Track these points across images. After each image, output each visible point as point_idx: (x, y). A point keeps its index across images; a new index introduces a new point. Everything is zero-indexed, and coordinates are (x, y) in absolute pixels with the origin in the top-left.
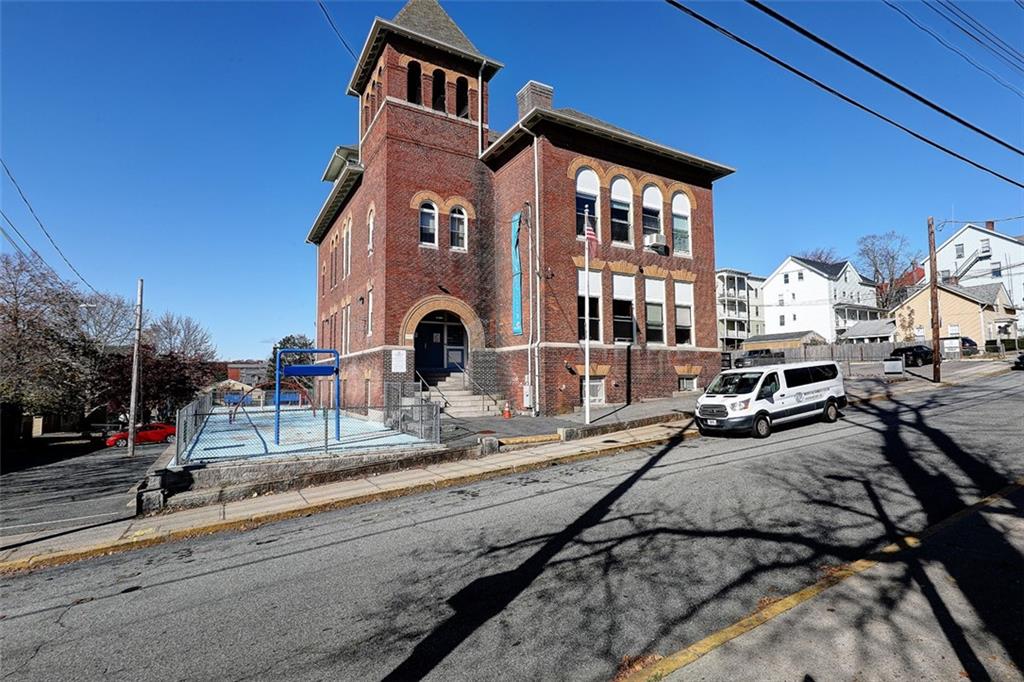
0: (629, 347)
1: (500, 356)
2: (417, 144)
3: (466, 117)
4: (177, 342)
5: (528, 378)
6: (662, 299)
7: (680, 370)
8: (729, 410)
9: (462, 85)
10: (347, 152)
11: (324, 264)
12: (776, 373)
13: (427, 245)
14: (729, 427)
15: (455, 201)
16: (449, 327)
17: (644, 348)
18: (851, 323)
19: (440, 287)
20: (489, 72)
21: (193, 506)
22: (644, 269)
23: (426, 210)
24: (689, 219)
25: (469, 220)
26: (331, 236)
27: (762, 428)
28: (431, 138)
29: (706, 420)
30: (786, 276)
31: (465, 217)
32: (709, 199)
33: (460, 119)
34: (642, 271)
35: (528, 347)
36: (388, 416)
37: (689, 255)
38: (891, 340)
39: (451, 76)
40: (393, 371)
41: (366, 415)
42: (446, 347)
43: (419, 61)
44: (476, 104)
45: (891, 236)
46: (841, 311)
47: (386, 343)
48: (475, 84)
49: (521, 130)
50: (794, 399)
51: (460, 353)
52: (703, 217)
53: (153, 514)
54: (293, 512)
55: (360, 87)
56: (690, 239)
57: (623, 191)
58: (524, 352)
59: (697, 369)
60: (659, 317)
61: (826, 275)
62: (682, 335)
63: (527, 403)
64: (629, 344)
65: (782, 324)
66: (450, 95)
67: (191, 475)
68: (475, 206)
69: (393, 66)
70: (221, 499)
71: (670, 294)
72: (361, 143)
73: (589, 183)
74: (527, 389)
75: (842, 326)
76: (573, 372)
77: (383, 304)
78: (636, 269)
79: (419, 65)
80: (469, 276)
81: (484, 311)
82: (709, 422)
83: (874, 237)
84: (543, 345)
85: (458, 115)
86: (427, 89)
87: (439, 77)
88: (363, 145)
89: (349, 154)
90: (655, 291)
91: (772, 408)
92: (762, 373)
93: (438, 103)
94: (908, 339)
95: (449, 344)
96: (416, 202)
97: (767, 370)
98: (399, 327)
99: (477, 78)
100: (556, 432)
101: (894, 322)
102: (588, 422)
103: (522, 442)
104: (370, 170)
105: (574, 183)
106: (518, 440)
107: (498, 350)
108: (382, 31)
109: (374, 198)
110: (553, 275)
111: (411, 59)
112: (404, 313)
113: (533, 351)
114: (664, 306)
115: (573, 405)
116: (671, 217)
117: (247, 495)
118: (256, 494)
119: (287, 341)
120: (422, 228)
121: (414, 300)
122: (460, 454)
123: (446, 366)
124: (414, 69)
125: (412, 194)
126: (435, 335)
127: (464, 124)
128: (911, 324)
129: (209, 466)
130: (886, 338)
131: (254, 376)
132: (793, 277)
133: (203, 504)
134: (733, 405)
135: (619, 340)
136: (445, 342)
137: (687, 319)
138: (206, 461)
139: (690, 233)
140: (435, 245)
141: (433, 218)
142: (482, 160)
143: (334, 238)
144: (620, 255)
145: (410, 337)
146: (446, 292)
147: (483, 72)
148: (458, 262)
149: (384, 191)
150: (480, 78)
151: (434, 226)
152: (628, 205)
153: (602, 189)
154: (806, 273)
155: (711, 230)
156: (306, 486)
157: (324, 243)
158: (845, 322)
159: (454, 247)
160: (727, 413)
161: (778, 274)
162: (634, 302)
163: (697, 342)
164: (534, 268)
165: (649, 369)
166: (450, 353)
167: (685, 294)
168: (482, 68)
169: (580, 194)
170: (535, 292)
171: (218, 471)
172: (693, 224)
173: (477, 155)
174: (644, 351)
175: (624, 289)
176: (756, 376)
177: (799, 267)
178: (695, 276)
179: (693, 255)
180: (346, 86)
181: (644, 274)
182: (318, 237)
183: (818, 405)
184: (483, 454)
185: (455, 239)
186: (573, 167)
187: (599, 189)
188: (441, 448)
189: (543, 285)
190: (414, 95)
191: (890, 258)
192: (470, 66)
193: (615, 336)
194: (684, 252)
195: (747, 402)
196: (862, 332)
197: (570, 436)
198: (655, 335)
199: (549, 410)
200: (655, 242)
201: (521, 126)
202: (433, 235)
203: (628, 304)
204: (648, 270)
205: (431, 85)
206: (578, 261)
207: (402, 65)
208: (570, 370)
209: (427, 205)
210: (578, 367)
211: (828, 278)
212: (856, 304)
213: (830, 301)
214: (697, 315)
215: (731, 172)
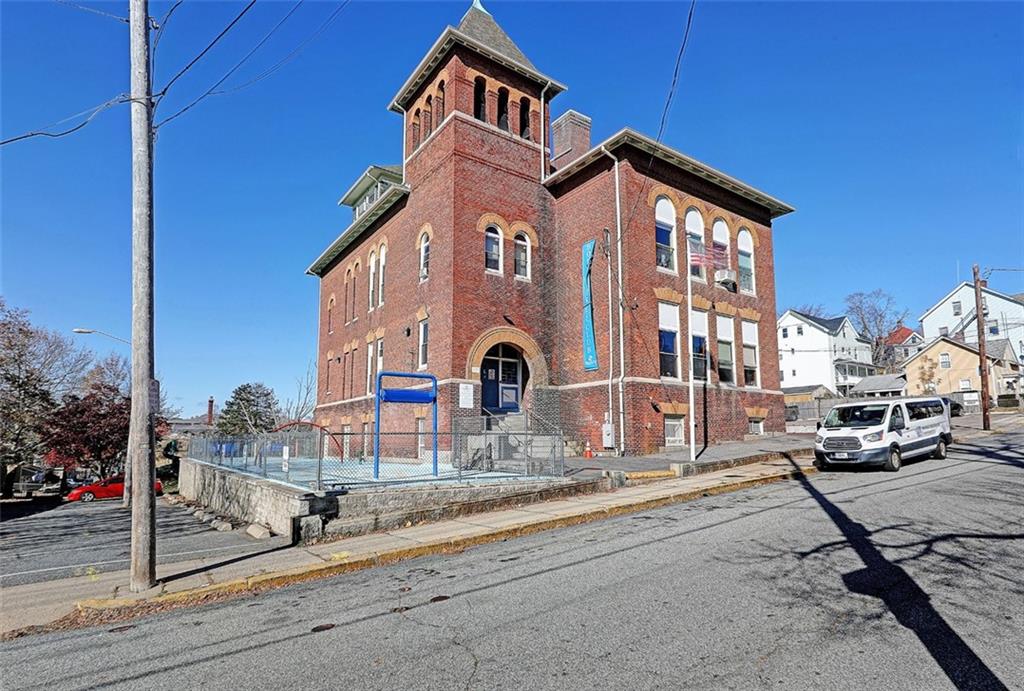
0: (705, 385)
1: (565, 393)
2: (483, 162)
3: (528, 139)
5: (608, 416)
6: (731, 338)
7: (750, 412)
8: (861, 440)
9: (525, 104)
10: (382, 172)
11: (333, 296)
12: (900, 406)
13: (490, 271)
14: (863, 459)
15: (519, 226)
16: (503, 362)
17: (718, 386)
18: (853, 380)
19: (505, 317)
20: (552, 92)
21: (350, 534)
22: (716, 305)
23: (490, 234)
24: (752, 256)
25: (532, 247)
26: (348, 264)
27: (896, 463)
28: (496, 159)
29: (834, 454)
30: (785, 331)
31: (528, 244)
32: (769, 238)
33: (524, 140)
34: (714, 307)
35: (608, 382)
36: (456, 456)
37: (753, 293)
38: (903, 394)
39: (515, 95)
42: (501, 385)
43: (485, 76)
44: (537, 126)
45: (878, 294)
46: (841, 367)
47: (454, 376)
48: (536, 105)
49: (600, 153)
50: (916, 433)
51: (514, 391)
52: (764, 255)
53: (314, 541)
55: (408, 104)
56: (753, 277)
57: (695, 223)
58: (603, 390)
59: (764, 412)
60: (729, 357)
61: (827, 330)
62: (749, 375)
63: (608, 442)
64: (703, 382)
66: (513, 114)
67: (337, 501)
68: (538, 233)
69: (460, 79)
70: (376, 527)
71: (738, 333)
72: (405, 162)
73: (666, 212)
74: (607, 428)
75: (842, 382)
76: (658, 411)
77: (450, 332)
78: (709, 305)
79: (485, 80)
80: (534, 307)
81: (546, 347)
82: (837, 456)
83: (861, 295)
84: (629, 379)
85: (521, 135)
86: (491, 106)
87: (503, 95)
88: (408, 165)
89: (381, 174)
90: (725, 329)
91: (903, 440)
92: (888, 405)
93: (502, 122)
94: (927, 392)
95: (504, 381)
96: (482, 225)
97: (892, 403)
98: (466, 358)
99: (539, 99)
100: (668, 469)
101: (904, 377)
102: (693, 459)
103: (643, 477)
104: (422, 191)
105: (654, 212)
106: (640, 475)
107: (560, 388)
108: (451, 41)
109: (430, 219)
110: (637, 306)
111: (478, 74)
112: (471, 344)
113: (615, 387)
114: (733, 345)
115: (658, 445)
116: (737, 253)
117: (401, 523)
118: (409, 523)
119: (243, 389)
120: (486, 254)
121: (480, 330)
122: (592, 487)
123: (500, 406)
124: (480, 85)
125: (478, 216)
126: (491, 371)
127: (527, 147)
128: (932, 376)
129: (350, 492)
130: (899, 393)
132: (792, 332)
133: (359, 533)
134: (865, 437)
136: (500, 379)
137: (754, 360)
138: (347, 487)
139: (753, 271)
140: (501, 272)
141: (497, 243)
142: (544, 185)
143: (351, 266)
144: (694, 290)
145: (477, 370)
146: (511, 323)
147: (545, 94)
148: (523, 290)
149: (449, 211)
150: (542, 99)
151: (499, 252)
152: (699, 238)
153: (678, 219)
154: (806, 328)
155: (771, 269)
157: (331, 274)
158: (846, 378)
159: (518, 276)
160: (861, 446)
162: (707, 339)
163: (762, 383)
164: (615, 298)
165: (724, 409)
166: (505, 391)
167: (751, 333)
168: (546, 89)
169: (661, 224)
170: (616, 324)
171: (366, 497)
172: (755, 262)
173: (540, 179)
174: (719, 389)
175: (698, 324)
176: (882, 408)
177: (800, 322)
178: (759, 315)
179: (757, 294)
180: (393, 98)
181: (717, 310)
182: (323, 271)
183: (933, 441)
184: (613, 490)
185: (516, 267)
186: (653, 195)
187: (674, 220)
188: (566, 481)
189: (628, 317)
190: (479, 113)
191: (878, 316)
192: (534, 86)
194: (750, 291)
195: (880, 434)
196: (870, 387)
197: (687, 472)
198: (725, 376)
199: (633, 450)
200: (726, 277)
201: (603, 148)
202: (497, 262)
203: (703, 340)
204: (720, 306)
205: (496, 103)
206: (659, 292)
207: (469, 79)
208: (655, 407)
209: (492, 230)
210: (662, 404)
211: (828, 333)
212: (854, 360)
213: (831, 357)
214: (762, 356)
215: (792, 211)
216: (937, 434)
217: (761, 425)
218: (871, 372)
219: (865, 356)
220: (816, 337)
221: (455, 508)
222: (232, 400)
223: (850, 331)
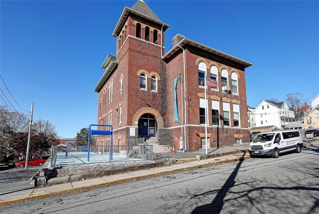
0: (218, 127)
1: (169, 130)
2: (139, 52)
3: (157, 43)
4: (43, 130)
5: (181, 138)
6: (229, 110)
7: (236, 136)
8: (263, 147)
9: (155, 32)
10: (112, 57)
11: (101, 99)
12: (279, 134)
13: (142, 89)
14: (263, 154)
15: (152, 74)
16: (149, 120)
17: (223, 127)
18: (286, 123)
19: (148, 105)
20: (165, 28)
21: (58, 183)
22: (222, 98)
23: (142, 76)
24: (237, 81)
25: (158, 80)
26: (104, 88)
27: (277, 154)
28: (144, 51)
29: (254, 151)
30: (263, 107)
31: (157, 79)
32: (244, 74)
33: (155, 44)
34: (221, 99)
35: (181, 126)
36: (128, 152)
37: (238, 94)
38: (303, 128)
39: (152, 29)
40: (130, 135)
41: (119, 153)
42: (149, 128)
43: (140, 23)
44: (160, 39)
45: (297, 93)
46: (282, 119)
47: (128, 125)
48: (160, 32)
49: (178, 47)
50: (286, 144)
51: (154, 130)
52: (242, 81)
53: (42, 186)
54: (101, 185)
55: (118, 33)
56: (238, 89)
57: (214, 70)
58: (180, 129)
59: (241, 136)
60: (227, 116)
61: (277, 107)
62: (236, 123)
63: (181, 147)
64: (218, 126)
65: (262, 123)
66: (151, 35)
67: (56, 171)
68: (160, 75)
69: (131, 24)
70: (69, 181)
71: (232, 108)
72: (117, 53)
73: (203, 67)
74: (181, 142)
75: (283, 124)
76: (198, 136)
77: (127, 110)
78: (220, 98)
79: (140, 24)
80: (158, 101)
81: (163, 114)
82: (255, 152)
83: (291, 94)
84: (188, 125)
85: (154, 43)
86: (143, 33)
87: (147, 29)
88: (118, 54)
89: (112, 58)
90: (226, 107)
91: (279, 147)
92: (275, 134)
93: (147, 38)
94: (310, 128)
95: (150, 126)
96: (139, 73)
98: (132, 119)
99: (161, 30)
100: (196, 157)
101: (303, 122)
102: (207, 153)
103: (184, 160)
104: (121, 62)
105: (198, 66)
106: (183, 159)
107: (168, 128)
108: (127, 12)
109: (123, 72)
110: (191, 100)
111: (138, 22)
112: (134, 114)
113: (183, 128)
114: (229, 112)
115: (199, 148)
116: (231, 80)
117: (80, 179)
118: (83, 179)
119: (83, 129)
120: (141, 83)
121: (138, 109)
122: (162, 164)
123: (148, 135)
124: (138, 26)
125: (137, 70)
126: (145, 123)
127: (156, 46)
128: (311, 122)
129: (63, 168)
130: (301, 128)
131: (70, 143)
132: (265, 107)
133: (62, 183)
134: (265, 145)
135: (214, 124)
136: (148, 126)
137: (237, 117)
138: (63, 166)
139: (238, 87)
140: (146, 89)
141: (145, 79)
142: (162, 59)
143: (105, 89)
144: (214, 93)
145: (137, 123)
146: (150, 106)
147: (163, 28)
148: (154, 95)
149: (127, 69)
150: (162, 30)
151: (145, 82)
152: (216, 76)
154: (270, 106)
155: (245, 86)
156: (103, 176)
157: (101, 92)
158: (284, 123)
159: (152, 90)
160: (263, 148)
161: (260, 106)
162: (219, 111)
163: (241, 126)
164: (183, 97)
165: (225, 135)
166: (150, 130)
167: (237, 108)
168: (163, 27)
169: (201, 71)
170: (184, 106)
171: (68, 170)
172: (238, 83)
173: (161, 57)
174: (223, 128)
175: (216, 106)
176: (272, 135)
177: (268, 104)
178: (240, 102)
179: (239, 94)
180: (113, 32)
181: (223, 100)
182: (99, 90)
183: (294, 146)
184: (170, 165)
185: (152, 87)
186: (197, 61)
187: (206, 69)
188: (154, 162)
189: (187, 103)
190: (138, 35)
191: (297, 101)
192: (158, 26)
193: (213, 123)
194: (236, 93)
195: (270, 144)
196: (292, 126)
197: (202, 158)
198: (226, 123)
199: (190, 149)
200: (226, 89)
201: (179, 46)
202: (145, 85)
203: (217, 111)
204: (224, 99)
205: (145, 32)
206: (200, 95)
207: (135, 24)
208: (197, 135)
209: (143, 75)
210: (200, 134)
211: (278, 107)
212: (288, 116)
213: (279, 115)
214: (241, 116)
215: (252, 65)
216: (296, 144)
217: (241, 140)
218: (294, 121)
219: (292, 115)
220: (274, 109)
221: (103, 173)
222: (80, 133)
223: (286, 107)
